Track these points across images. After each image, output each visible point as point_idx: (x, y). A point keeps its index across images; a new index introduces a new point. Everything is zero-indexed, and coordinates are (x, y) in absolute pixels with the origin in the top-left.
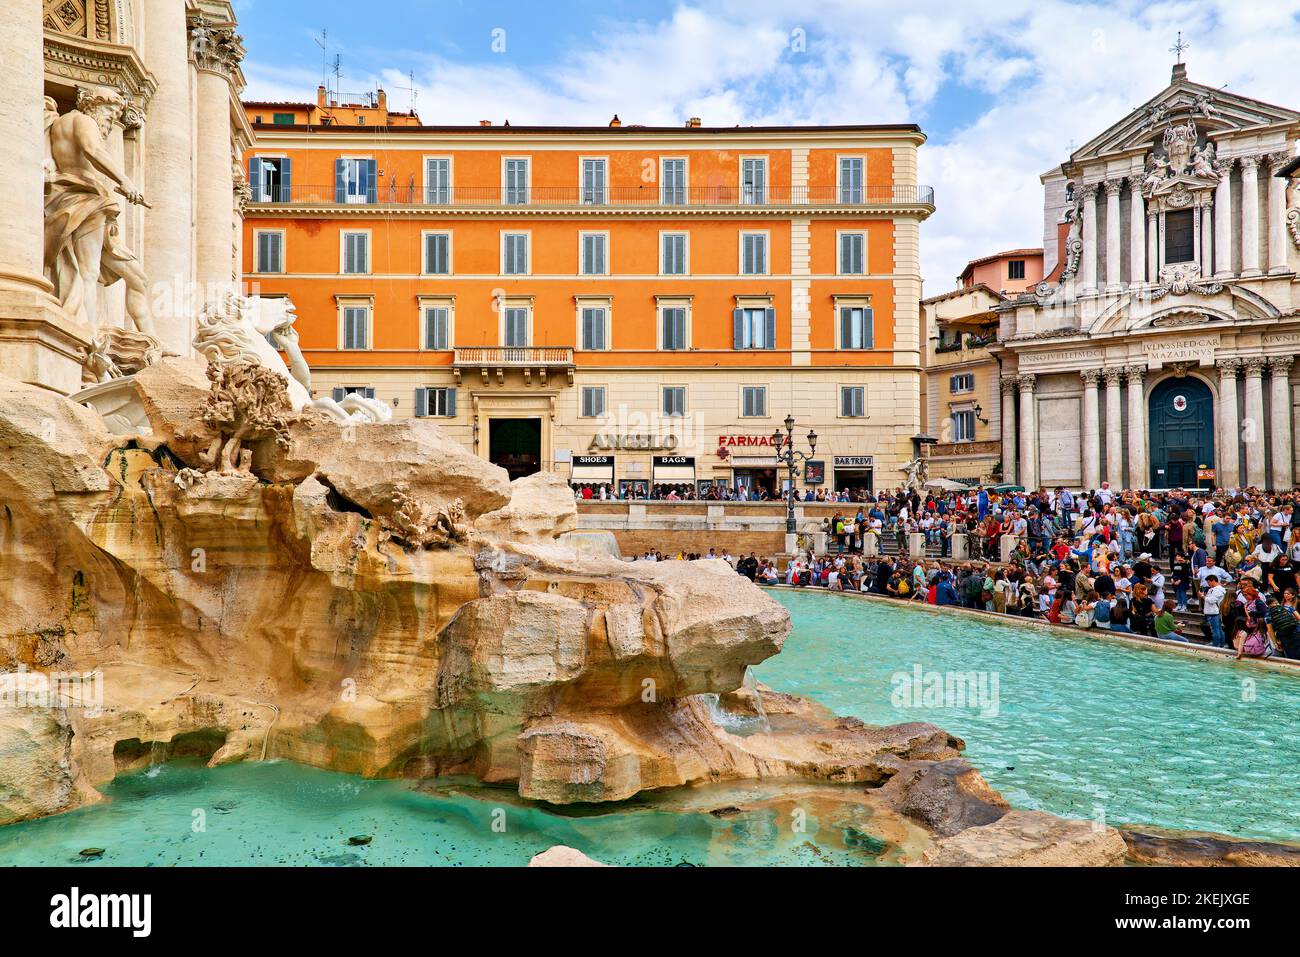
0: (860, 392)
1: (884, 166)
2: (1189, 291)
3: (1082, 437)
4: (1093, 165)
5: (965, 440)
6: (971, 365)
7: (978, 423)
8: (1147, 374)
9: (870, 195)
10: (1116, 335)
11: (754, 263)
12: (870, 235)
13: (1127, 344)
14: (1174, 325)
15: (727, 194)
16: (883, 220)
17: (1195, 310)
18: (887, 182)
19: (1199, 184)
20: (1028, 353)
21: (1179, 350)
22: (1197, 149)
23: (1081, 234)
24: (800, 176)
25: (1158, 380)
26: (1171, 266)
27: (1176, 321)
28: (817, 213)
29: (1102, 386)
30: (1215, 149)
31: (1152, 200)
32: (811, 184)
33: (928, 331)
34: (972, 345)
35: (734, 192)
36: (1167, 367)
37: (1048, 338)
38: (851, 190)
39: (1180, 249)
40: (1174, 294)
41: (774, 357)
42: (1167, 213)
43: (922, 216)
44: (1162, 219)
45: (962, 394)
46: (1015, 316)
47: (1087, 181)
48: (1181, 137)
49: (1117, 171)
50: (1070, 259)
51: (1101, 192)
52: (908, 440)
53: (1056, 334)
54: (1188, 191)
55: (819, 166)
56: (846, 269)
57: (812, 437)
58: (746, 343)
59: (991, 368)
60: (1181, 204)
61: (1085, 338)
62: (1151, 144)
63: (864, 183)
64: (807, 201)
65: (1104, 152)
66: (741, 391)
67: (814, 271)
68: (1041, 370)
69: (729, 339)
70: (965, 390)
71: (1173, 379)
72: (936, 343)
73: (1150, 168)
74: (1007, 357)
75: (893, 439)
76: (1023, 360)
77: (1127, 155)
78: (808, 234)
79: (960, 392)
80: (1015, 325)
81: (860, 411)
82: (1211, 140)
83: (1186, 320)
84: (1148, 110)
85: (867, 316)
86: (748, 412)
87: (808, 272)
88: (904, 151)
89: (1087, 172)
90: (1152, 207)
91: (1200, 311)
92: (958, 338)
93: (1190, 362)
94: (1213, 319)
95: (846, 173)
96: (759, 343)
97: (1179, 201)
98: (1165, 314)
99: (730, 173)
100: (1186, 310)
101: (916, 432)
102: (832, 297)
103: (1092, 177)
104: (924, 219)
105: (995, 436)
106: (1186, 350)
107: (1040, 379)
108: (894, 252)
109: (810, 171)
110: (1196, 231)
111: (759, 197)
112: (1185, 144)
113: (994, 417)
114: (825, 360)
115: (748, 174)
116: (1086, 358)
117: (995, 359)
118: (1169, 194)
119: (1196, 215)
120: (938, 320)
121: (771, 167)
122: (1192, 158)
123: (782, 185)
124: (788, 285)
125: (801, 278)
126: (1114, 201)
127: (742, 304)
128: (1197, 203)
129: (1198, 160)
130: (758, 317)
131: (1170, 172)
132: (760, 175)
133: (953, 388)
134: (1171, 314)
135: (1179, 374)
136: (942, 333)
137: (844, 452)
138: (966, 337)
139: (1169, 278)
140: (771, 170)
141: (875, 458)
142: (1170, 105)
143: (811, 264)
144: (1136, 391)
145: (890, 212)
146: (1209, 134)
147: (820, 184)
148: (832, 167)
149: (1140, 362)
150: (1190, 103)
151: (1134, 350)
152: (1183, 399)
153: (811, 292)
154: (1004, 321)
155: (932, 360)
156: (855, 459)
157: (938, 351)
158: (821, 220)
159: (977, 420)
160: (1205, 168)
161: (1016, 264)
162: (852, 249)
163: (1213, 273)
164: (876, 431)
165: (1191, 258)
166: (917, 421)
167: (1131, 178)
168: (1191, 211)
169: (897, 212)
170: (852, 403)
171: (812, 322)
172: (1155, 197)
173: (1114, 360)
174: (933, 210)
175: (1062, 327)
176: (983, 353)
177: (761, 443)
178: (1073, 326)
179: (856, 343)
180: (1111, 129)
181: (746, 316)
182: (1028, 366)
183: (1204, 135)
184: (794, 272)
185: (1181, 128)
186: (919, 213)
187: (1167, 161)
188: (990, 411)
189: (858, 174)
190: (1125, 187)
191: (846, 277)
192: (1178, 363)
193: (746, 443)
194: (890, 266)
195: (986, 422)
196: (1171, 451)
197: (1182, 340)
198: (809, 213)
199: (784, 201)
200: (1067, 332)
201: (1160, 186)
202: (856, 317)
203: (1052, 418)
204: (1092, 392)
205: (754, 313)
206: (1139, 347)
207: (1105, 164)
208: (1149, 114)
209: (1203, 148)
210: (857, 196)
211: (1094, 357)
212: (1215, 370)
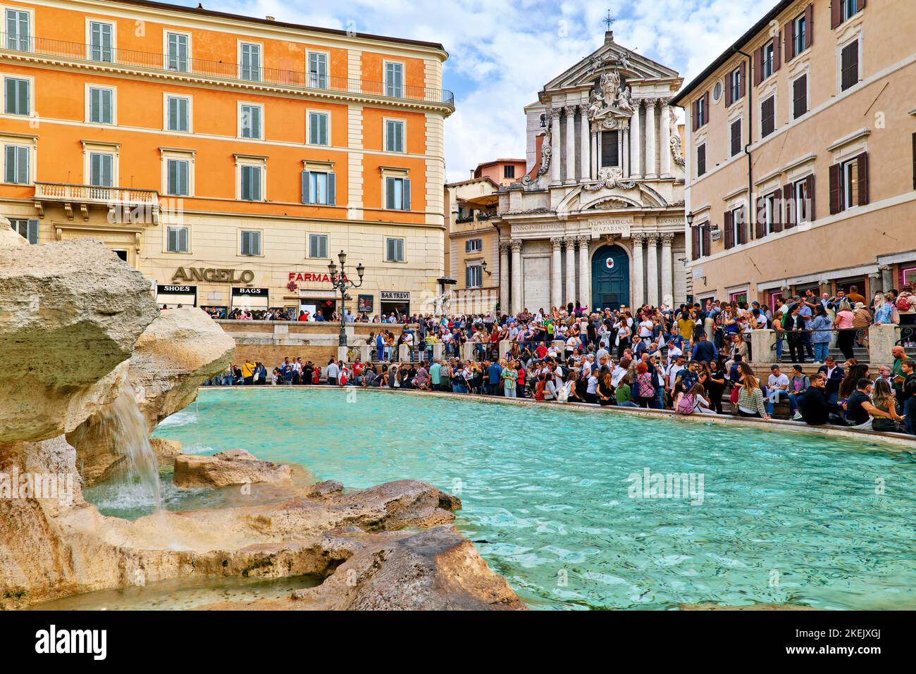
0: (400, 242)
1: (418, 72)
2: (616, 186)
3: (551, 286)
4: (558, 95)
5: (476, 287)
6: (480, 232)
7: (484, 274)
8: (591, 242)
9: (408, 93)
10: (573, 213)
11: (319, 135)
12: (408, 123)
13: (579, 221)
14: (607, 209)
15: (296, 78)
16: (417, 113)
17: (620, 199)
18: (420, 85)
19: (621, 114)
20: (518, 224)
21: (610, 226)
22: (620, 90)
23: (550, 142)
24: (355, 71)
25: (597, 247)
26: (606, 168)
27: (608, 206)
28: (367, 102)
29: (564, 250)
30: (630, 91)
31: (594, 122)
32: (363, 79)
33: (451, 207)
34: (481, 218)
35: (301, 77)
36: (603, 237)
37: (531, 213)
38: (394, 87)
39: (610, 158)
40: (607, 188)
41: (334, 212)
42: (603, 132)
43: (446, 114)
44: (600, 136)
45: (474, 253)
46: (509, 198)
47: (554, 106)
48: (610, 80)
49: (572, 100)
50: (544, 159)
51: (563, 114)
52: (435, 280)
53: (535, 212)
54: (615, 118)
55: (369, 64)
56: (390, 148)
57: (360, 268)
58: (312, 200)
59: (494, 235)
60: (611, 126)
61: (554, 215)
62: (593, 84)
63: (404, 82)
64: (360, 92)
65: (565, 86)
66: (308, 237)
67: (365, 147)
68: (526, 237)
69: (297, 195)
70: (475, 251)
71: (606, 246)
72: (456, 216)
73: (593, 100)
74: (503, 227)
75: (425, 280)
76: (514, 229)
77: (578, 90)
78: (361, 118)
79: (472, 252)
80: (509, 204)
81: (400, 257)
82: (628, 84)
83: (614, 205)
84: (590, 60)
85: (406, 186)
86: (314, 254)
87: (361, 147)
88: (433, 63)
89: (555, 99)
90: (594, 126)
91: (622, 199)
92: (472, 214)
93: (616, 234)
94: (630, 205)
95: (390, 74)
96: (322, 200)
97: (610, 125)
98: (602, 200)
99: (297, 61)
100: (614, 198)
101: (441, 275)
102: (380, 169)
103: (558, 103)
104: (447, 116)
105: (495, 284)
106: (615, 226)
107: (525, 243)
108: (425, 138)
109: (363, 68)
110: (620, 145)
111: (322, 84)
112: (613, 86)
113: (495, 270)
114: (374, 217)
115: (313, 64)
116: (553, 229)
117: (495, 229)
118: (604, 120)
119: (620, 135)
120: (458, 199)
121: (331, 61)
122: (617, 96)
123: (341, 76)
124: (345, 156)
125: (356, 151)
126: (570, 121)
127: (308, 168)
128: (620, 126)
129: (621, 97)
130: (321, 179)
131: (604, 105)
132: (322, 66)
133: (468, 249)
134: (605, 201)
135: (610, 243)
136: (460, 209)
137: (388, 288)
138: (476, 212)
139: (604, 176)
140: (332, 65)
141: (411, 294)
142: (605, 57)
143: (363, 142)
144: (584, 252)
145: (423, 108)
146: (627, 80)
147: (370, 80)
148: (379, 67)
149: (586, 233)
150: (616, 58)
151: (583, 225)
152: (612, 260)
153: (363, 162)
154: (502, 201)
155: (453, 228)
156: (397, 294)
157: (458, 222)
158: (371, 107)
159: (483, 272)
160: (625, 104)
161: (509, 167)
162: (395, 132)
163: (630, 175)
164: (412, 273)
165: (617, 165)
166: (442, 267)
167: (581, 106)
168: (616, 132)
169: (428, 108)
170: (394, 251)
171: (364, 186)
172: (596, 121)
173: (572, 231)
174: (453, 110)
175: (539, 207)
176: (488, 224)
177: (324, 279)
178: (545, 206)
179: (398, 206)
180: (569, 71)
181: (311, 177)
182: (518, 233)
183: (624, 83)
184: (350, 146)
185: (611, 74)
186: (443, 111)
187: (602, 96)
188: (492, 266)
189: (399, 76)
190: (578, 112)
191: (390, 154)
192: (609, 235)
193: (311, 279)
194: (423, 149)
195: (489, 274)
196: (605, 296)
197: (612, 219)
198: (362, 101)
199: (342, 90)
200: (542, 211)
201: (599, 113)
202: (397, 185)
203: (532, 271)
204: (557, 253)
205: (319, 176)
206: (586, 223)
207: (565, 94)
208: (592, 63)
209: (624, 90)
210: (398, 93)
211: (558, 229)
212: (630, 240)
